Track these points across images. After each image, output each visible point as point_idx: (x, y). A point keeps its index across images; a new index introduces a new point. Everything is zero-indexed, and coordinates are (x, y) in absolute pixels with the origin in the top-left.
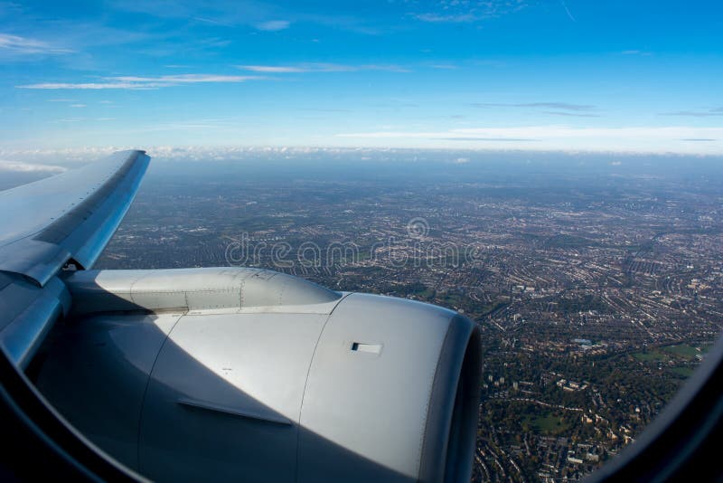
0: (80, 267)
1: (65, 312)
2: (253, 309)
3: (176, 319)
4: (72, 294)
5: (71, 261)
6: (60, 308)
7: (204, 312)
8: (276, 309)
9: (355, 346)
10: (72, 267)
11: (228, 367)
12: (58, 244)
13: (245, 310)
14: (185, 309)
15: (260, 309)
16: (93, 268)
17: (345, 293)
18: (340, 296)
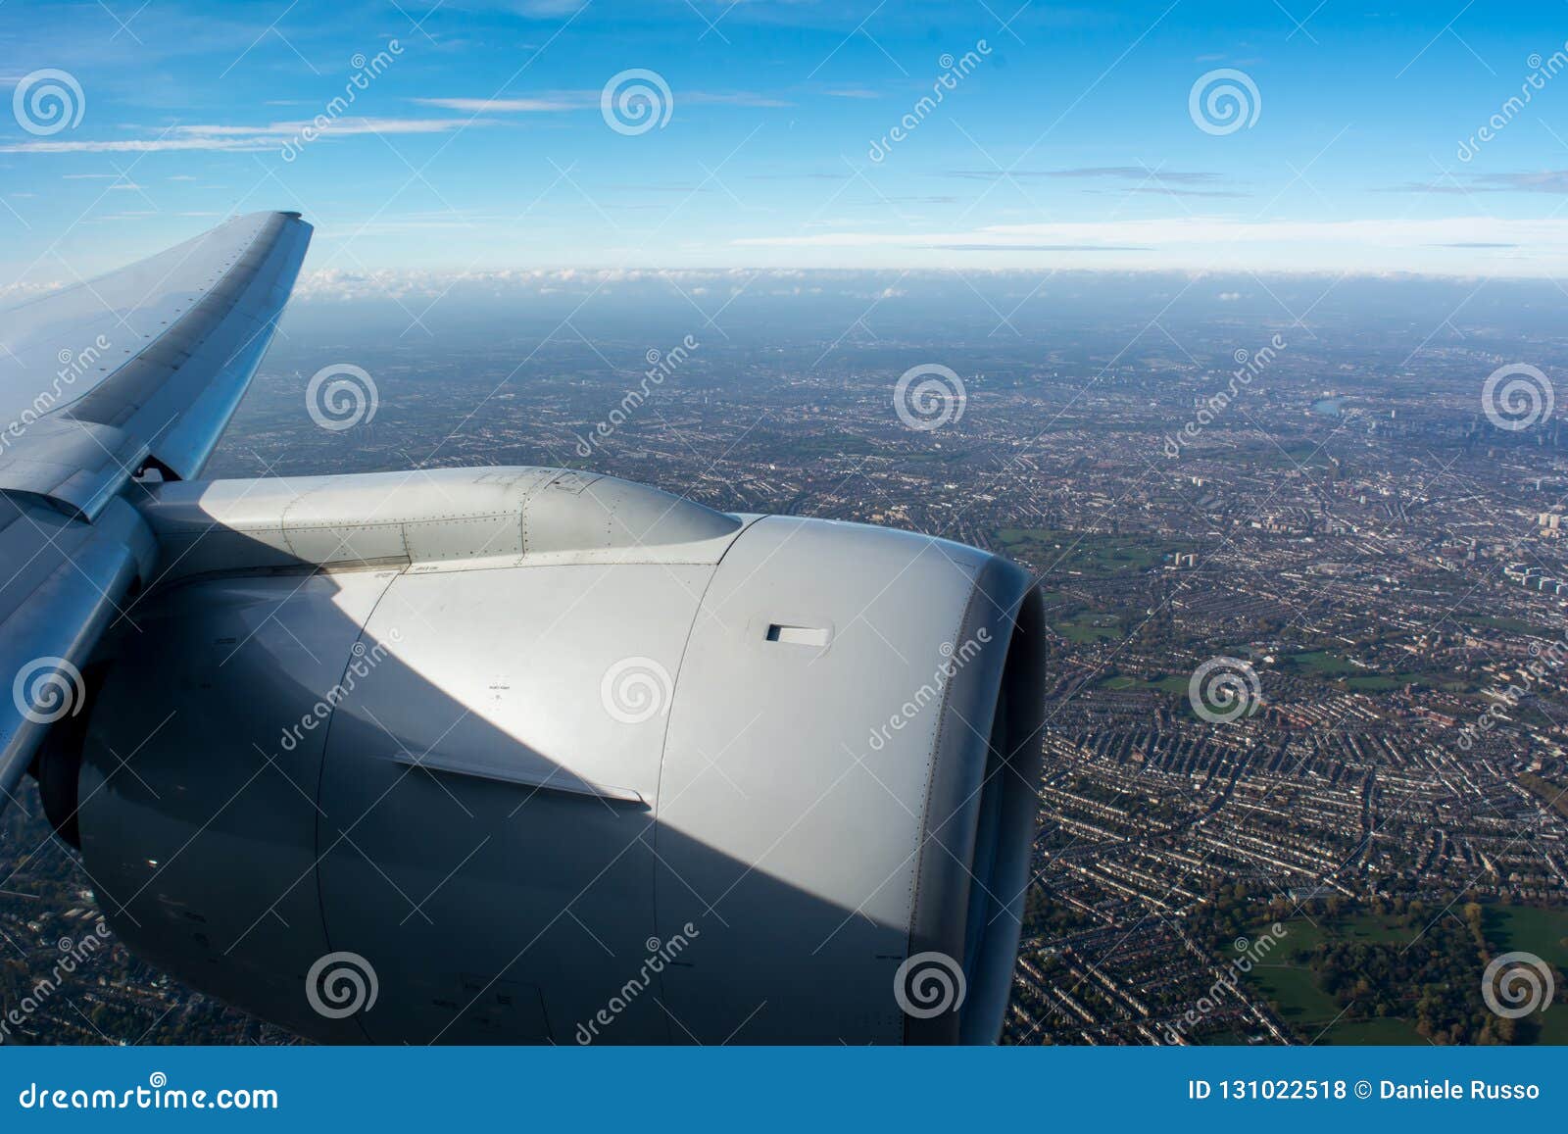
0: (170, 476)
1: (143, 573)
2: (550, 557)
3: (385, 582)
4: (155, 533)
5: (150, 462)
6: (133, 564)
7: (442, 565)
8: (601, 555)
9: (773, 632)
10: (153, 475)
11: (500, 683)
12: (119, 425)
13: (533, 558)
14: (403, 559)
15: (566, 556)
16: (198, 477)
17: (746, 518)
18: (738, 524)
